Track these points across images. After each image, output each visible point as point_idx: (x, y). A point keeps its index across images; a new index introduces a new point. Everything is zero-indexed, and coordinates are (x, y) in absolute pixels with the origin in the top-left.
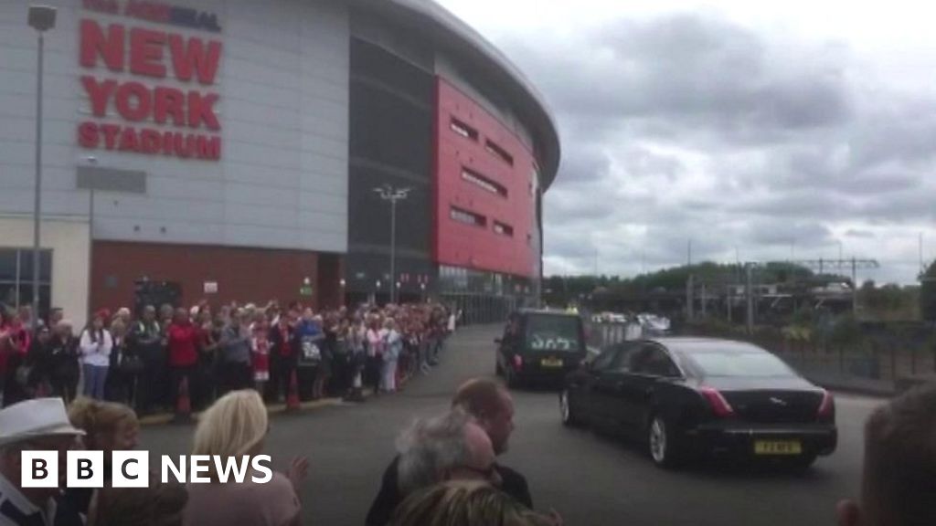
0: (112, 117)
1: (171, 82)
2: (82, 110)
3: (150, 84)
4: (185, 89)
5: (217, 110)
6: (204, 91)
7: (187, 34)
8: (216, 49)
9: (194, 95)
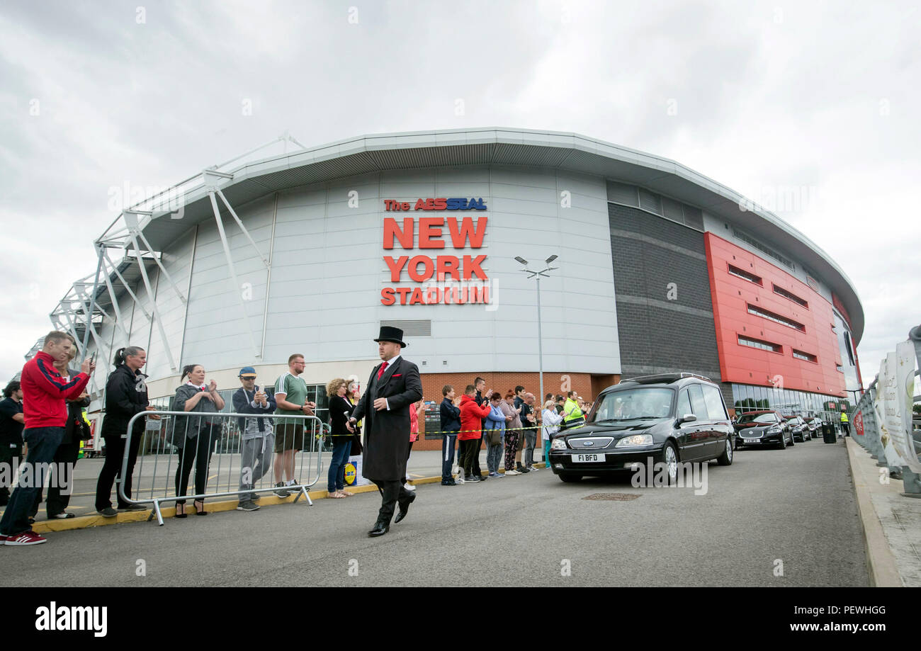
0: (406, 282)
1: (449, 251)
2: (385, 281)
3: (433, 255)
4: (459, 255)
5: (484, 266)
6: (474, 254)
7: (460, 216)
8: (483, 222)
9: (467, 258)
